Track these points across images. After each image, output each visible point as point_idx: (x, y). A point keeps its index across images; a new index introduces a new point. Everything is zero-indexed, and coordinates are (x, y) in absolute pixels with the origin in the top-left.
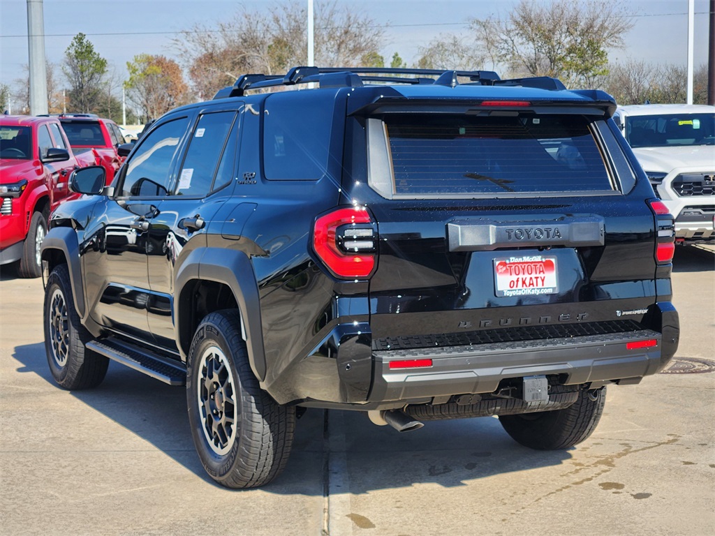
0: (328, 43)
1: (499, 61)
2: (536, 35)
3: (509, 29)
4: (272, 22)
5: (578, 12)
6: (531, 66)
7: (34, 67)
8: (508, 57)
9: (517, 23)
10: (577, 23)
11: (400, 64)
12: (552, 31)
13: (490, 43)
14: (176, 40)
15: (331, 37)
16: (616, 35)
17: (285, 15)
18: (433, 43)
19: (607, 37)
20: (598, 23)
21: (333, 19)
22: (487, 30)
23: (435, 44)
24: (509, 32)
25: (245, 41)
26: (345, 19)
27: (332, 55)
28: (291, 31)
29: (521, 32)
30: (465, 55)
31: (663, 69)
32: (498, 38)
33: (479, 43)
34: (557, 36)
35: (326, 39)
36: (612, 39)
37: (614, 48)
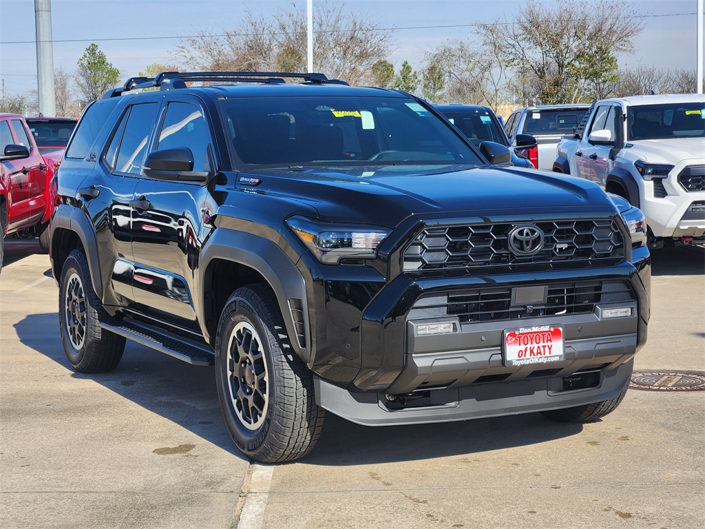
0: (334, 50)
1: (507, 66)
2: (544, 39)
3: (516, 33)
4: (278, 29)
5: (587, 16)
6: (539, 70)
7: (43, 75)
8: (516, 62)
9: (525, 28)
10: (585, 27)
11: (410, 72)
12: (560, 35)
13: (497, 48)
14: (183, 48)
15: (337, 44)
16: (624, 38)
17: (291, 22)
18: (440, 48)
19: (617, 41)
20: (606, 27)
21: (338, 25)
22: (494, 35)
23: (442, 49)
24: (516, 36)
25: (251, 48)
26: (352, 25)
27: (338, 61)
28: (297, 37)
29: (528, 36)
30: (472, 60)
31: (674, 75)
32: (505, 43)
33: (486, 47)
34: (565, 40)
35: (332, 45)
36: (621, 43)
37: (623, 52)
